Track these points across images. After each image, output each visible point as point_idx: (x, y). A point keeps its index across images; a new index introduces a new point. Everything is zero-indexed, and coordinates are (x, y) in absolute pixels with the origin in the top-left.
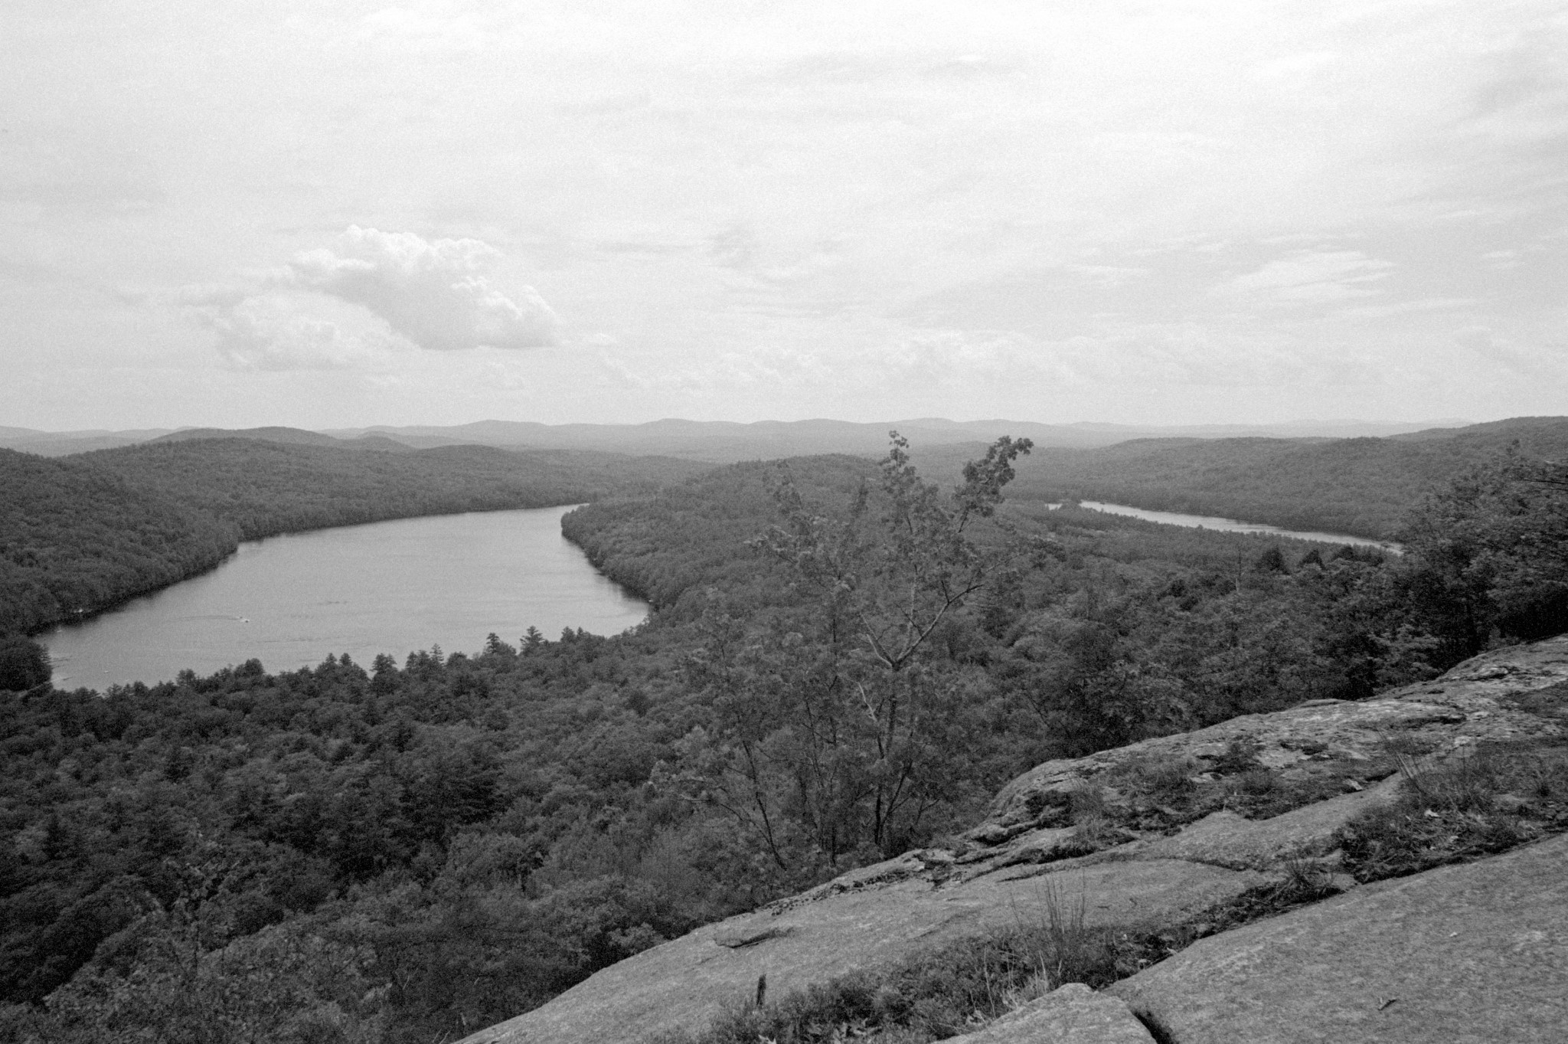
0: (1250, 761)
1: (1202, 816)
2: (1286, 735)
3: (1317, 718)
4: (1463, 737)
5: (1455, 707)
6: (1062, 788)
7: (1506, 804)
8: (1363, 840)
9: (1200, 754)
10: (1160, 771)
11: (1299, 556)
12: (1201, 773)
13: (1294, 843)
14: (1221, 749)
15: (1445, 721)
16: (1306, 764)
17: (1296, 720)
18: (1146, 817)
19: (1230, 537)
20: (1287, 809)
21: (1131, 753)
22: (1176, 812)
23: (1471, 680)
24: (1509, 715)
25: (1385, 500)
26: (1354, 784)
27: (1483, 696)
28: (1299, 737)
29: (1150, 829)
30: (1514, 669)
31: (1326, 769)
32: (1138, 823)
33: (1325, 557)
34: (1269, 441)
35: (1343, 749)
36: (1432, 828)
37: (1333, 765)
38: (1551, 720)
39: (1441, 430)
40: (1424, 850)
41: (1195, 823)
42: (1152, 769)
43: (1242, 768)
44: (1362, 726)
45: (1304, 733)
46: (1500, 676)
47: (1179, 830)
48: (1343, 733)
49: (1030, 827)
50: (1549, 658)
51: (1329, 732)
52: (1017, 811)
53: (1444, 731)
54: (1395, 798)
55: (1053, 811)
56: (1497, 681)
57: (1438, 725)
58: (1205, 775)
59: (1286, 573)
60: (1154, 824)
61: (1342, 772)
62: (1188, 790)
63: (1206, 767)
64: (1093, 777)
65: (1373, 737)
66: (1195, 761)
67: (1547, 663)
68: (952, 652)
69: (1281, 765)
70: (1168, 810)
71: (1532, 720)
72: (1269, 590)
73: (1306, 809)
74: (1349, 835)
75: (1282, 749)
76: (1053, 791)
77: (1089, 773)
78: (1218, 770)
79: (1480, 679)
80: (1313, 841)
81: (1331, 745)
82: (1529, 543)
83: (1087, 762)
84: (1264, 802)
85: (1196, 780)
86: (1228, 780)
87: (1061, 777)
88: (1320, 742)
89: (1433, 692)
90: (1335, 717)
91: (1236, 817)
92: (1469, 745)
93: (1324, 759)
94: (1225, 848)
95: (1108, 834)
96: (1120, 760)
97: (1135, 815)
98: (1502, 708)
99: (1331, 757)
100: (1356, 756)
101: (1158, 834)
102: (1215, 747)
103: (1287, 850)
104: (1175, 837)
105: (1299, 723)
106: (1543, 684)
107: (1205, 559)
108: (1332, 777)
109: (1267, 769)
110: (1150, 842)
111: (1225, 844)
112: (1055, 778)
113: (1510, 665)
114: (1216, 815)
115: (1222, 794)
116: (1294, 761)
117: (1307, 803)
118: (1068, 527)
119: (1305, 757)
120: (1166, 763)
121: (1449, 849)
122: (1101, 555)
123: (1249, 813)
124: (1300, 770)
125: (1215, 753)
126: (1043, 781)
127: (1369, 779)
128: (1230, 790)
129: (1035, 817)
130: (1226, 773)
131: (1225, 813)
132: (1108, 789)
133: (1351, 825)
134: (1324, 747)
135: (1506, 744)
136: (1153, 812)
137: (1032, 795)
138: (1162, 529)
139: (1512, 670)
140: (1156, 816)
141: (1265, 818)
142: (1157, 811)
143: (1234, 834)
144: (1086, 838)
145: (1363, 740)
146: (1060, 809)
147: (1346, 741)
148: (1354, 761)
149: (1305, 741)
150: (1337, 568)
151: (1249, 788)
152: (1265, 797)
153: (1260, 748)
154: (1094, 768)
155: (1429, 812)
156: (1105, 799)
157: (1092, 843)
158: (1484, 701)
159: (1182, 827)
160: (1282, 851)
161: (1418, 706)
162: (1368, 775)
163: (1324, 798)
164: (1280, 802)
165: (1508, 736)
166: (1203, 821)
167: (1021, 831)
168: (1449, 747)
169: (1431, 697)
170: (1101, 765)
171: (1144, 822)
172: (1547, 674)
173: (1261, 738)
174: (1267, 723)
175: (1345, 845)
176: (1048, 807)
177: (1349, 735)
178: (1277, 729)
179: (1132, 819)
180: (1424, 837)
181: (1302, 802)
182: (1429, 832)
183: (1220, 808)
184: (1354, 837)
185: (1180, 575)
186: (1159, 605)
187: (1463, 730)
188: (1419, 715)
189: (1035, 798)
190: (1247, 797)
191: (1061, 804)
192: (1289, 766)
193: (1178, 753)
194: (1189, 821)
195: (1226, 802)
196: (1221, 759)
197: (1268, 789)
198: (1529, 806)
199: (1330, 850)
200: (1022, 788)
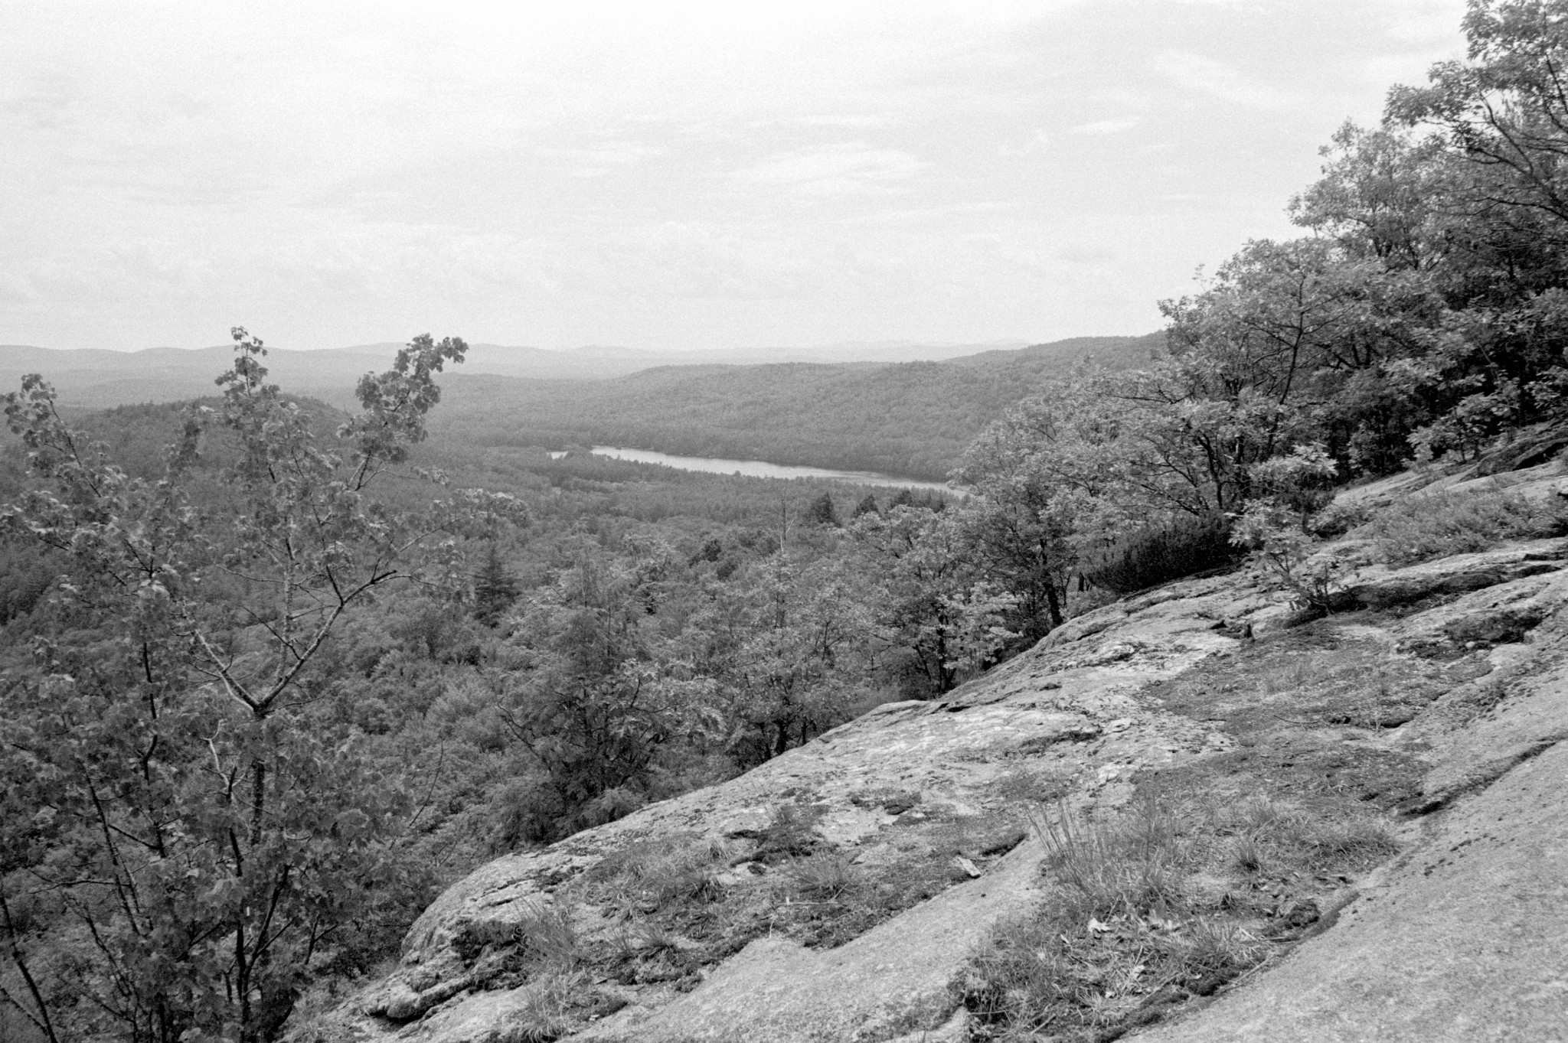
0: (808, 837)
1: (736, 949)
2: (858, 784)
3: (899, 746)
4: (1110, 766)
5: (1085, 713)
6: (508, 916)
7: (1200, 891)
8: (998, 989)
9: (731, 830)
10: (667, 870)
11: (852, 504)
12: (733, 866)
13: (888, 1006)
14: (761, 817)
15: (1076, 737)
16: (891, 833)
17: (871, 752)
18: (646, 959)
19: (775, 485)
20: (870, 923)
21: (624, 833)
22: (695, 945)
23: (1090, 665)
24: (1156, 722)
25: (943, 435)
26: (967, 865)
27: (1116, 692)
28: (877, 786)
29: (652, 981)
30: (1142, 645)
31: (922, 839)
32: (633, 972)
33: (882, 504)
34: (811, 367)
35: (943, 799)
36: (1101, 955)
37: (932, 833)
38: (1213, 725)
39: (998, 352)
40: (1097, 1001)
41: (726, 963)
42: (656, 864)
43: (796, 852)
44: (969, 756)
45: (886, 778)
46: (1124, 657)
47: (699, 980)
48: (939, 772)
49: (458, 989)
50: (1177, 626)
51: (921, 772)
52: (438, 961)
53: (1076, 755)
54: (1037, 895)
55: (493, 958)
56: (1122, 664)
57: (1065, 746)
58: (742, 869)
59: (839, 525)
60: (658, 971)
61: (948, 841)
62: (713, 899)
63: (740, 854)
64: (560, 888)
65: (985, 773)
66: (722, 844)
67: (1178, 633)
68: (432, 651)
69: (854, 838)
70: (681, 942)
71: (1190, 728)
72: (818, 548)
73: (899, 921)
74: (976, 983)
75: (854, 809)
76: (493, 922)
77: (555, 879)
78: (758, 858)
79: (1100, 664)
80: (919, 1002)
81: (925, 795)
82: (1119, 476)
83: (554, 858)
84: (834, 913)
85: (726, 879)
86: (777, 875)
87: (510, 892)
88: (909, 790)
89: (1047, 688)
90: (926, 740)
91: (790, 945)
92: (1118, 780)
93: (918, 821)
94: (775, 1022)
95: (581, 999)
96: (607, 849)
97: (626, 959)
98: (1144, 709)
99: (929, 816)
100: (963, 810)
101: (665, 992)
102: (754, 815)
103: (878, 1023)
104: (692, 997)
105: (874, 757)
106: (1178, 666)
107: (745, 513)
108: (933, 855)
109: (833, 848)
110: (652, 1008)
111: (773, 1013)
112: (498, 896)
113: (1135, 640)
114: (761, 945)
115: (766, 904)
116: (873, 829)
117: (899, 908)
118: (576, 479)
119: (889, 820)
120: (679, 851)
121: (1134, 993)
122: (618, 514)
123: (810, 935)
124: (883, 846)
125: (753, 826)
126: (481, 902)
127: (987, 853)
128: (778, 894)
129: (467, 967)
130: (771, 862)
131: (772, 941)
132: (584, 908)
133: (977, 963)
134: (916, 798)
135: (1172, 774)
136: (658, 948)
137: (463, 928)
138: (692, 477)
139: (1140, 647)
140: (662, 955)
141: (837, 944)
142: (662, 947)
143: (787, 990)
144: (543, 1013)
145: (969, 781)
146: (509, 951)
147: (945, 784)
148: (960, 820)
149: (887, 792)
150: (898, 517)
151: (811, 890)
152: (833, 901)
153: (822, 810)
154: (565, 869)
155: (1094, 924)
156: (578, 929)
157: (553, 1022)
158: (1118, 700)
159: (704, 972)
160: (870, 1025)
161: (1036, 715)
162: (986, 846)
163: (926, 897)
164: (859, 909)
165: (1168, 759)
166: (737, 957)
167: (442, 998)
168: (1092, 784)
169: (1048, 695)
170: (578, 861)
171: (643, 969)
172: (1180, 649)
173: (822, 791)
174: (829, 760)
175: (971, 1003)
176: (488, 948)
177: (949, 774)
178: (843, 773)
179: (623, 968)
180: (1093, 973)
181: (891, 907)
182: (1099, 963)
183: (764, 928)
184: (984, 985)
185: (715, 534)
186: (692, 572)
187: (1104, 753)
188: (1043, 732)
189: (468, 933)
190: (806, 906)
191: (509, 943)
192: (867, 840)
193: (697, 829)
194: (712, 962)
195: (773, 917)
196: (761, 837)
197: (837, 890)
198: (1236, 894)
199: (947, 1016)
200: (448, 914)
